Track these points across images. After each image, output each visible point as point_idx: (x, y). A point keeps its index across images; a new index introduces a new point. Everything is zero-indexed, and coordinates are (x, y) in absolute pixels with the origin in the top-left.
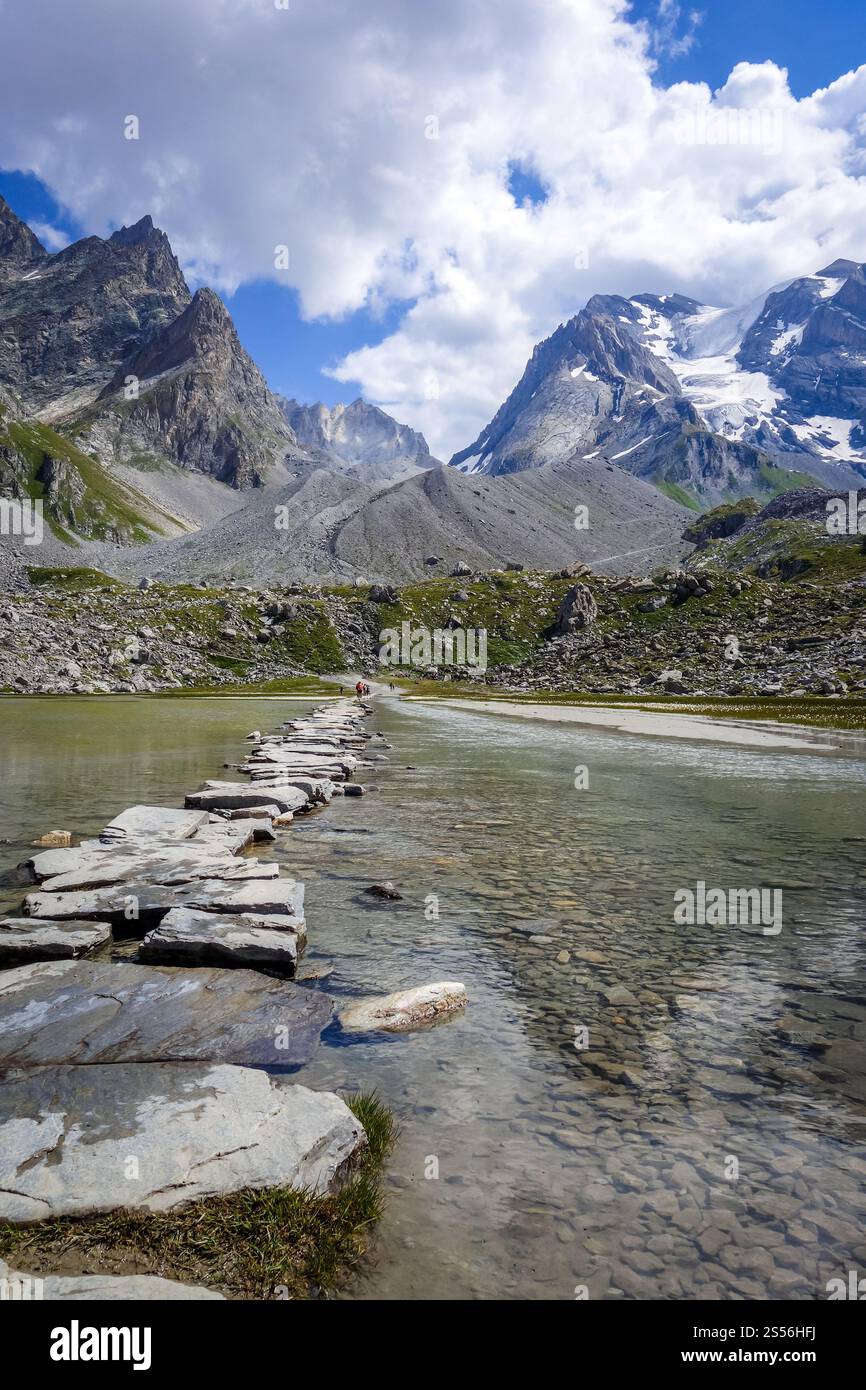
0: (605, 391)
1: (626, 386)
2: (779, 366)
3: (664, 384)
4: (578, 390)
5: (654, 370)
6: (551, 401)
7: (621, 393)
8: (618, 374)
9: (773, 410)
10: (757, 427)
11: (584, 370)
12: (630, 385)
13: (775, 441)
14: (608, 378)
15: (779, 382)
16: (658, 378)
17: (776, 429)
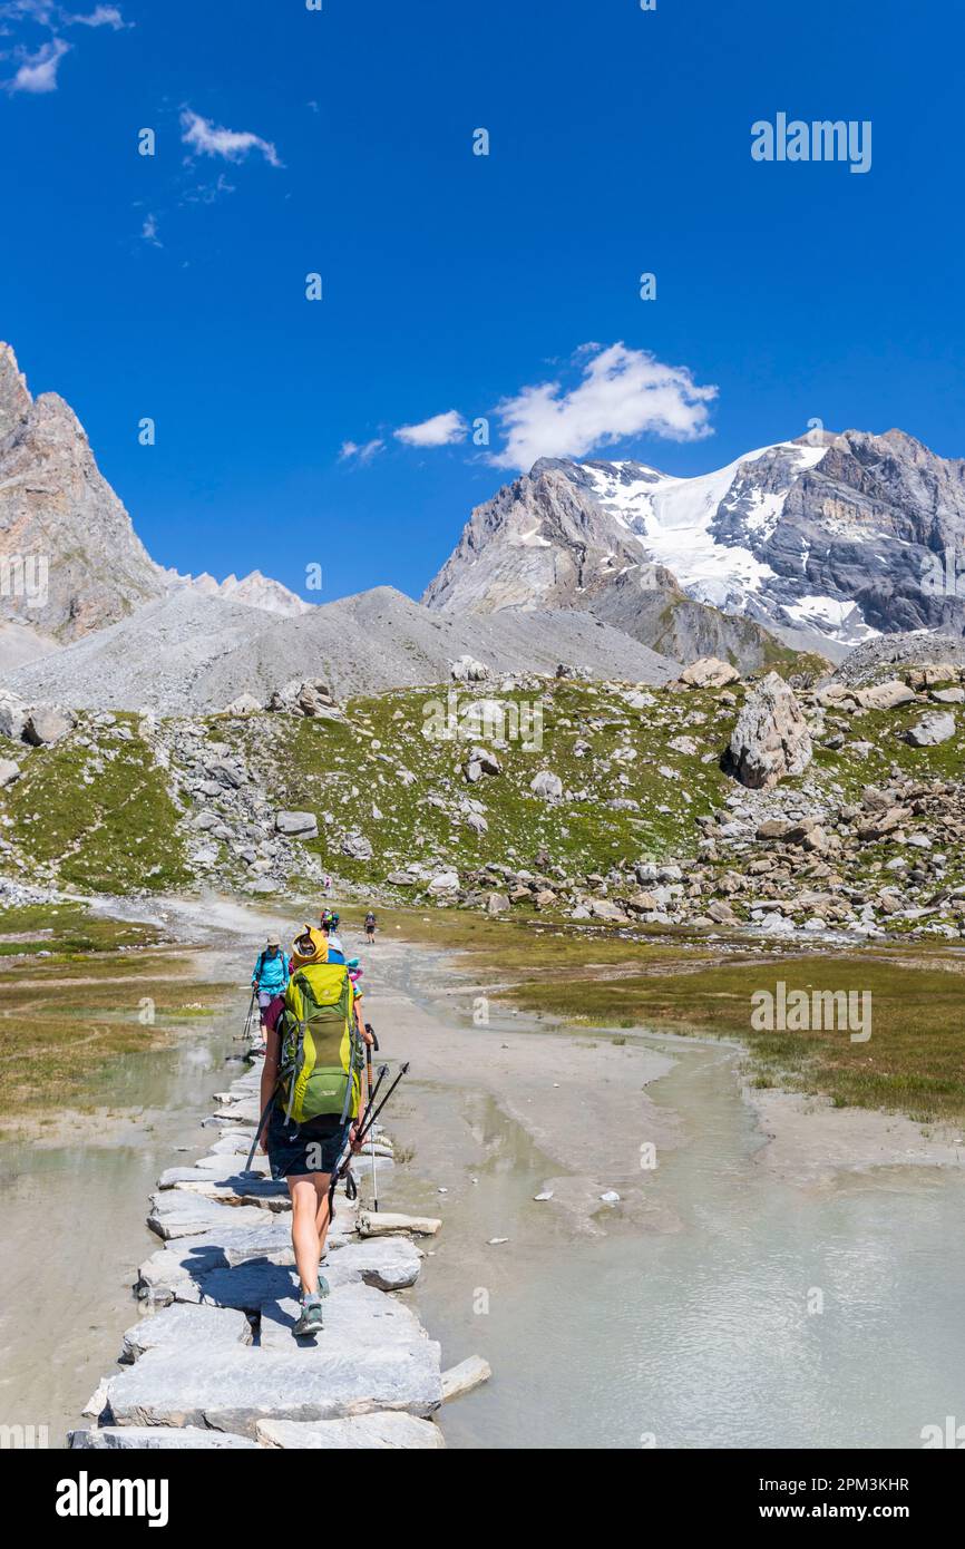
0: (563, 559)
1: (588, 552)
2: (760, 541)
3: (632, 554)
4: (530, 556)
5: (619, 538)
6: (497, 567)
7: (584, 560)
8: (577, 538)
9: (758, 588)
10: (744, 606)
11: (537, 534)
12: (593, 550)
13: (767, 620)
14: (566, 542)
15: (763, 557)
16: (623, 546)
17: (765, 609)
